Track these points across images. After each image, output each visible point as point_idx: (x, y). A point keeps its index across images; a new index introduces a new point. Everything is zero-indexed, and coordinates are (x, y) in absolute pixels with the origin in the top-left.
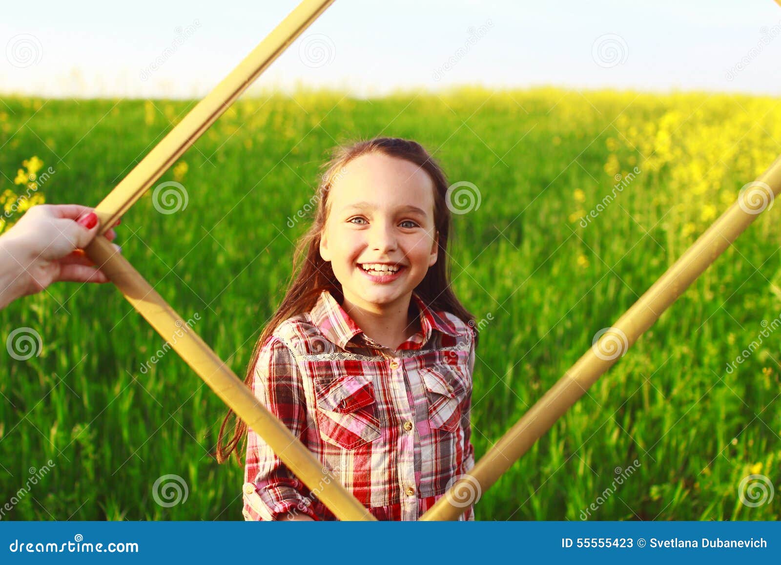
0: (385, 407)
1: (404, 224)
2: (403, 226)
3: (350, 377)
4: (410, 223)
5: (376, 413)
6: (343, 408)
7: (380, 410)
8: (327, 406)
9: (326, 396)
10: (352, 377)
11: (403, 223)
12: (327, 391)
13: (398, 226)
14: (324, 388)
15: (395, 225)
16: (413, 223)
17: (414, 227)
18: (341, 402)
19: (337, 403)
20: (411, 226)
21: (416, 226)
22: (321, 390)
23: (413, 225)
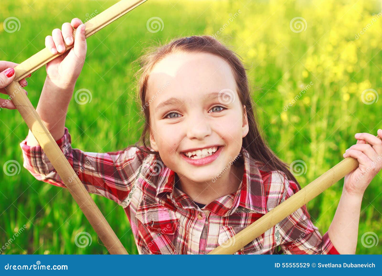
0: (182, 241)
1: (215, 109)
2: (213, 112)
3: (165, 209)
4: (219, 107)
5: (175, 242)
6: (151, 226)
7: (178, 241)
8: (142, 219)
9: (145, 211)
10: (167, 209)
11: (213, 108)
12: (147, 209)
13: (208, 112)
14: (146, 205)
15: (206, 112)
16: (222, 107)
17: (222, 110)
18: (151, 221)
19: (148, 221)
20: (220, 110)
21: (224, 109)
22: (144, 206)
23: (222, 109)
